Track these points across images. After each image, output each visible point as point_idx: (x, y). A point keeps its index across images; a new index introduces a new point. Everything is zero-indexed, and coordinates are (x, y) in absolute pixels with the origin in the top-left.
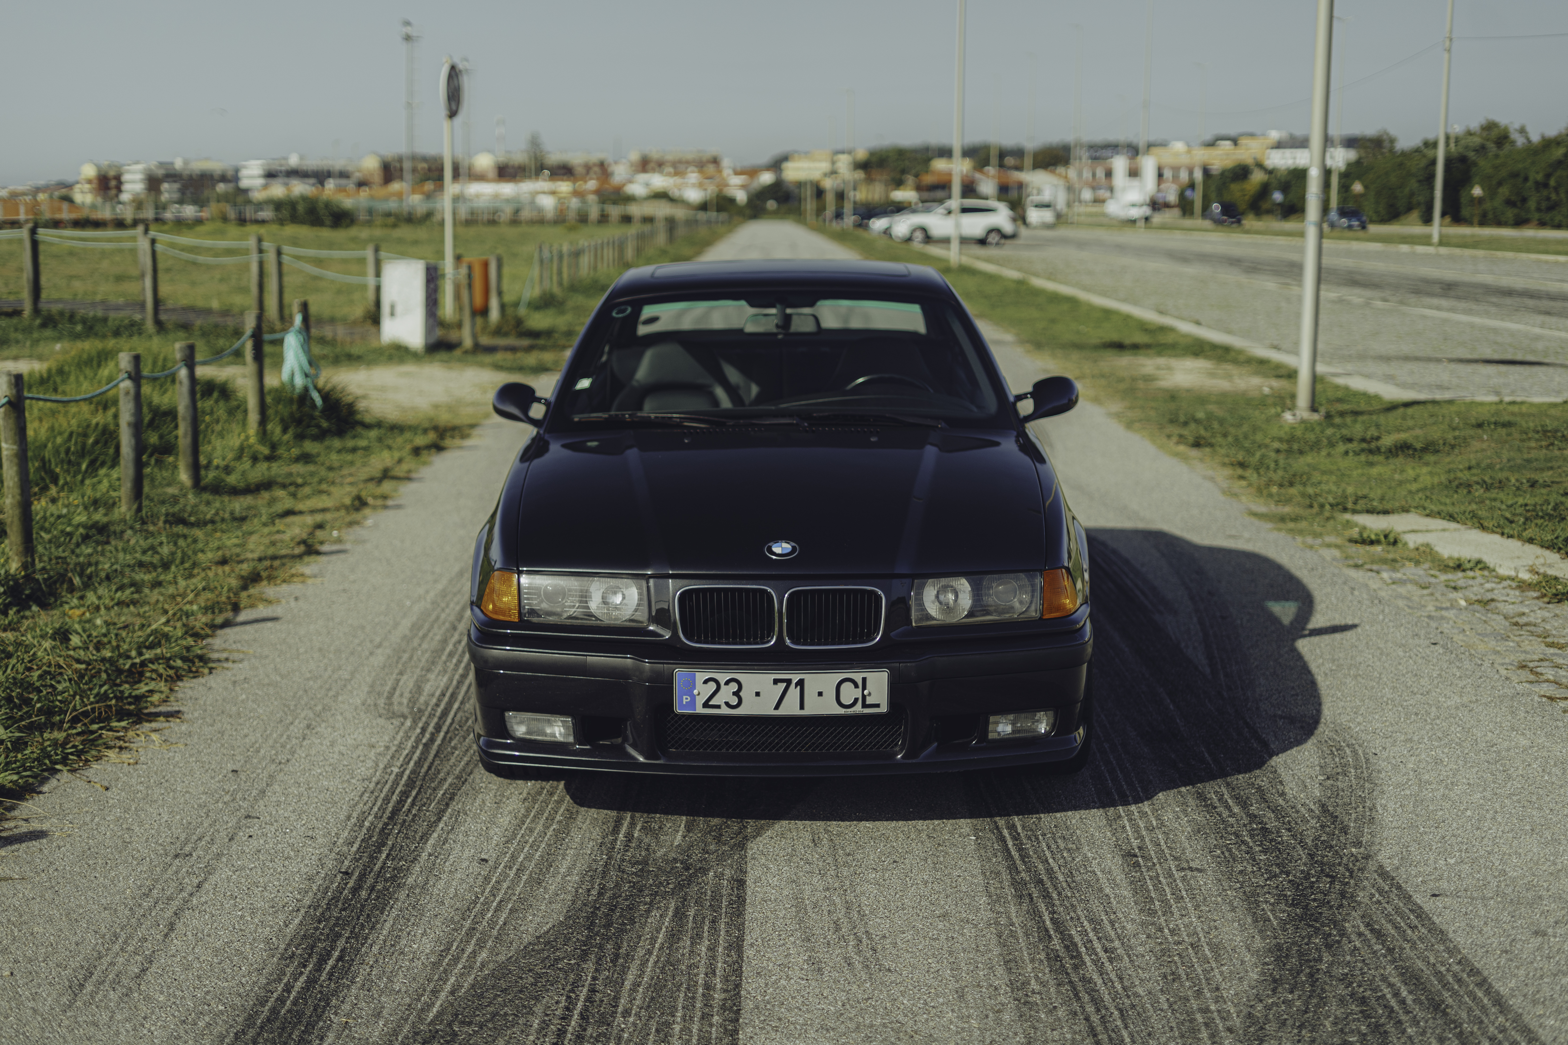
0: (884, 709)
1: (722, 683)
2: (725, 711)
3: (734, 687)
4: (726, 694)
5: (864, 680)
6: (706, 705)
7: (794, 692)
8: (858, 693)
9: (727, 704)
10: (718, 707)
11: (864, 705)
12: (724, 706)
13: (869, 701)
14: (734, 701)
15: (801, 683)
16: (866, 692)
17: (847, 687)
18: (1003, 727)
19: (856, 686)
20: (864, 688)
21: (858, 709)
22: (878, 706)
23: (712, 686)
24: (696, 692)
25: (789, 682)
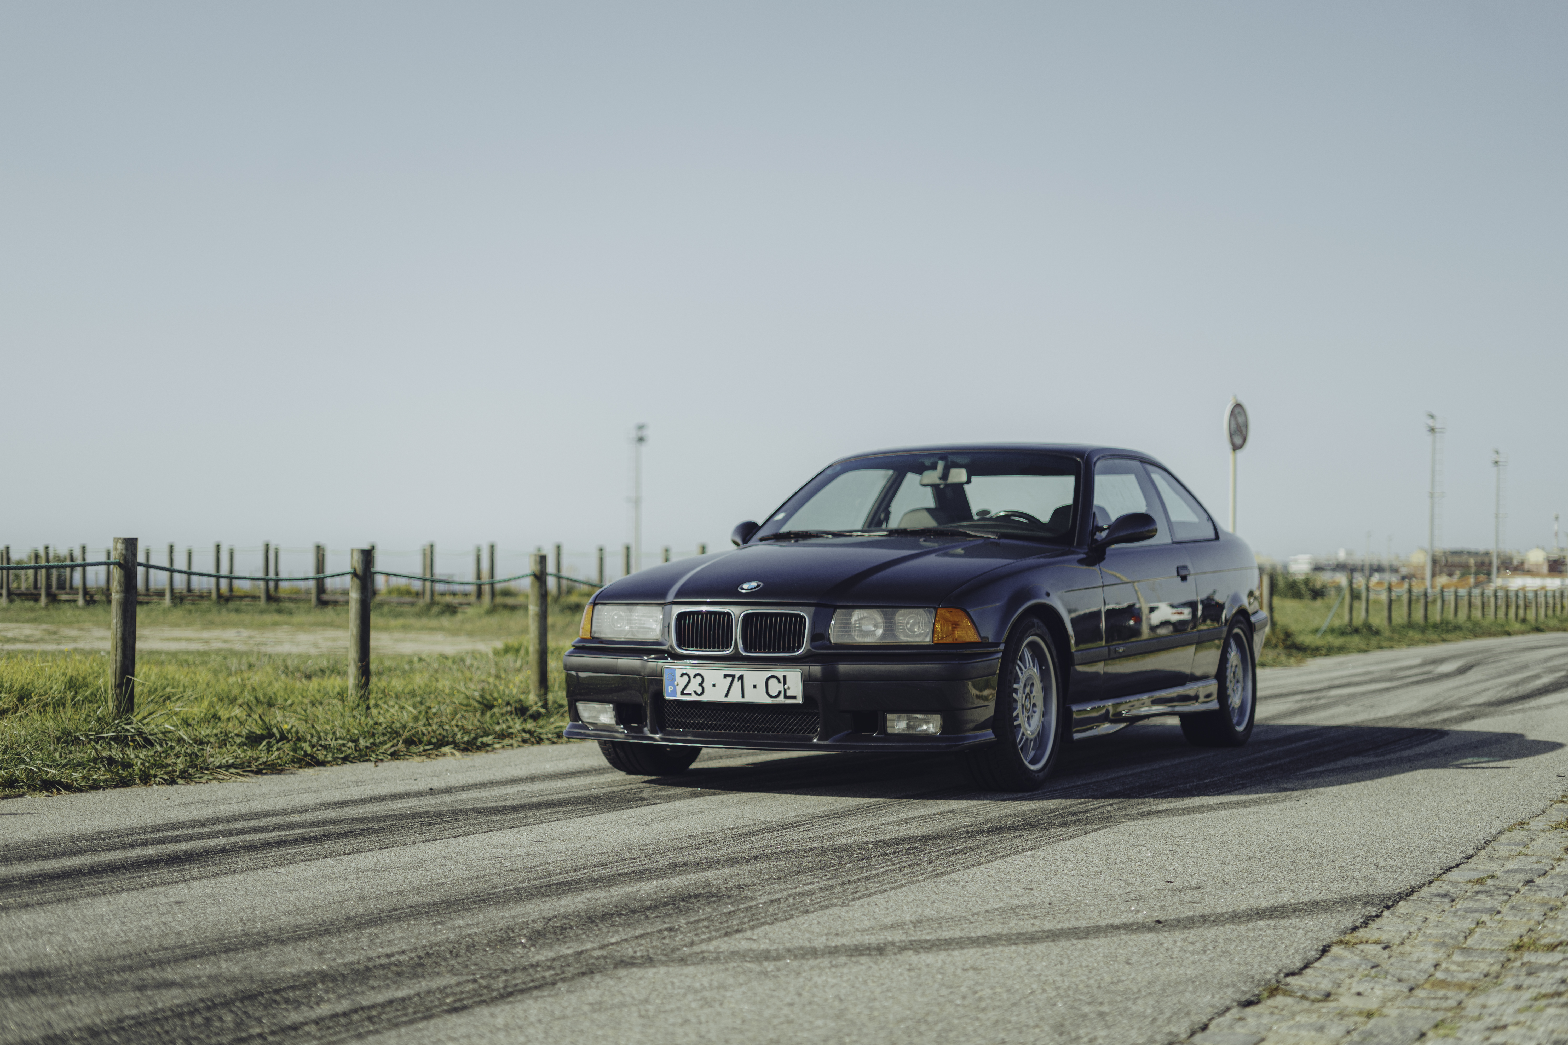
0: (800, 700)
1: (692, 676)
2: (694, 698)
3: (699, 679)
4: (694, 686)
5: (785, 677)
6: (682, 693)
7: (737, 684)
8: (780, 687)
9: (695, 692)
10: (690, 694)
11: (786, 697)
12: (693, 694)
13: (788, 694)
14: (699, 691)
15: (741, 678)
16: (786, 687)
17: (773, 682)
18: (898, 725)
19: (779, 682)
20: (785, 683)
21: (781, 699)
22: (795, 697)
23: (686, 678)
24: (676, 683)
25: (733, 676)
